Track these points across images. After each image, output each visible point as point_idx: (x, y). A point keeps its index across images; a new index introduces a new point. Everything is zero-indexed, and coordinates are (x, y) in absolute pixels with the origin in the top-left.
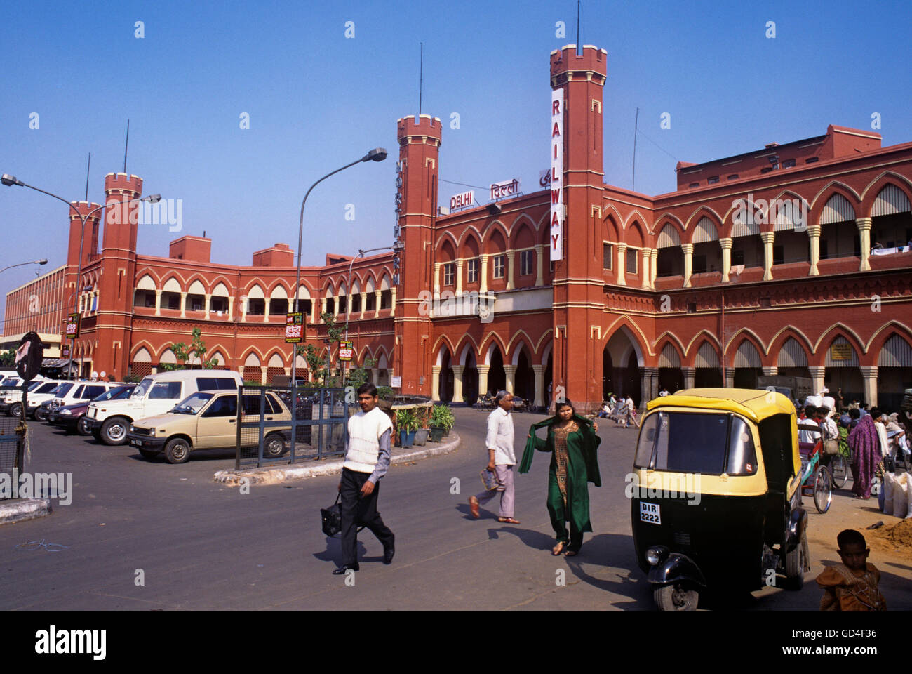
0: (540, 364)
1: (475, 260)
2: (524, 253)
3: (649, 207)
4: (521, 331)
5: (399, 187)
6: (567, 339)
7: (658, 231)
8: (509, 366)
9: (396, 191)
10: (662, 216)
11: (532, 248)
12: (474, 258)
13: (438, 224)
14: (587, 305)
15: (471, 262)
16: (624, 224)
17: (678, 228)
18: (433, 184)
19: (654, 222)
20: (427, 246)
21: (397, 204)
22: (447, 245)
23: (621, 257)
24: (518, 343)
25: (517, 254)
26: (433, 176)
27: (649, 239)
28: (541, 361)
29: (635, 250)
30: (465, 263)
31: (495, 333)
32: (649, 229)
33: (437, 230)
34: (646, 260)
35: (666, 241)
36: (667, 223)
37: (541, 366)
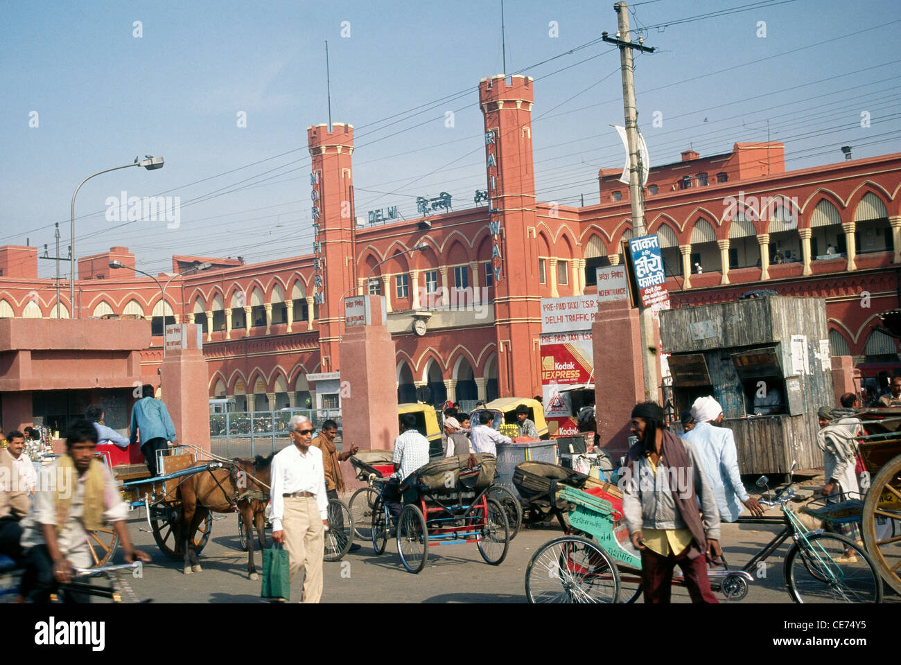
0: (482, 376)
1: (404, 276)
2: (458, 269)
3: (576, 219)
4: (459, 346)
5: (315, 201)
6: (511, 353)
7: (585, 242)
8: (450, 380)
9: (312, 204)
10: (589, 228)
11: (467, 264)
12: (402, 273)
13: (357, 237)
14: (528, 320)
15: (399, 277)
16: (554, 239)
17: (605, 240)
18: (350, 195)
19: (581, 234)
20: (349, 261)
21: (314, 217)
22: (371, 259)
23: (553, 269)
24: (457, 357)
25: (450, 270)
26: (350, 186)
27: (576, 250)
28: (483, 373)
29: (564, 262)
30: (392, 278)
31: (432, 348)
32: (576, 241)
33: (358, 243)
34: (575, 271)
35: (593, 251)
36: (594, 234)
37: (483, 378)
